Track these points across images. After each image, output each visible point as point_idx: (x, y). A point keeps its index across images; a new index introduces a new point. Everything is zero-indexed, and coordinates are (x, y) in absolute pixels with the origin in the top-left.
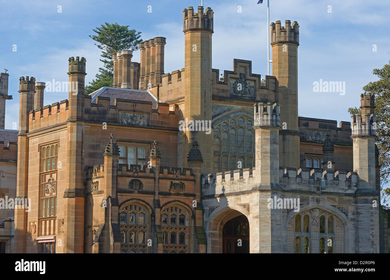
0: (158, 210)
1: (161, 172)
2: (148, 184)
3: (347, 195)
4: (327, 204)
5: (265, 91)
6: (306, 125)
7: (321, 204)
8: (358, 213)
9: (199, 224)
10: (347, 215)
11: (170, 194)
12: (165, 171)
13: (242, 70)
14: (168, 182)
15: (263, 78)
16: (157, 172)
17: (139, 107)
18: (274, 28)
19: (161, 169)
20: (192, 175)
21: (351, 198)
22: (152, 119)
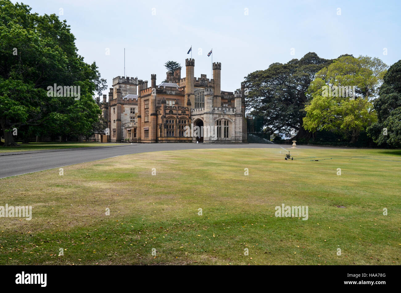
0: (178, 119)
2: (175, 112)
3: (232, 115)
4: (227, 117)
5: (211, 84)
6: (224, 94)
7: (225, 117)
8: (236, 120)
9: (190, 123)
10: (232, 120)
11: (181, 115)
12: (180, 108)
13: (204, 78)
14: (181, 111)
15: (210, 80)
16: (177, 108)
17: (173, 89)
18: (213, 65)
20: (188, 109)
21: (234, 116)
22: (177, 92)
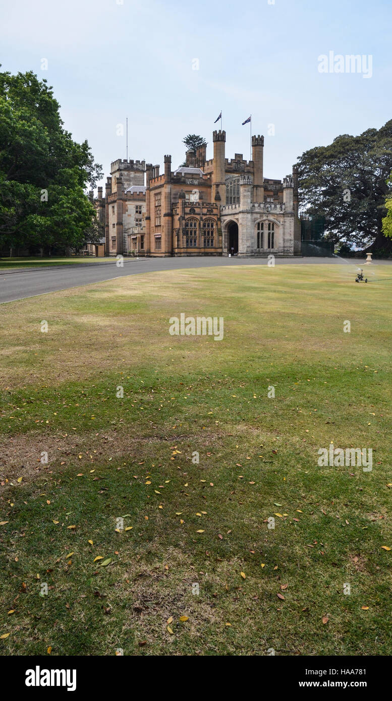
0: (202, 222)
1: (203, 205)
2: (197, 210)
3: (280, 214)
4: (271, 218)
5: (249, 168)
6: (268, 182)
7: (269, 218)
8: (285, 222)
9: (219, 227)
10: (280, 223)
11: (207, 215)
12: (205, 204)
13: (239, 159)
14: (206, 209)
15: (248, 162)
16: (201, 205)
17: (194, 176)
18: (253, 139)
19: (203, 204)
20: (216, 206)
21: (282, 215)
22: (200, 181)
